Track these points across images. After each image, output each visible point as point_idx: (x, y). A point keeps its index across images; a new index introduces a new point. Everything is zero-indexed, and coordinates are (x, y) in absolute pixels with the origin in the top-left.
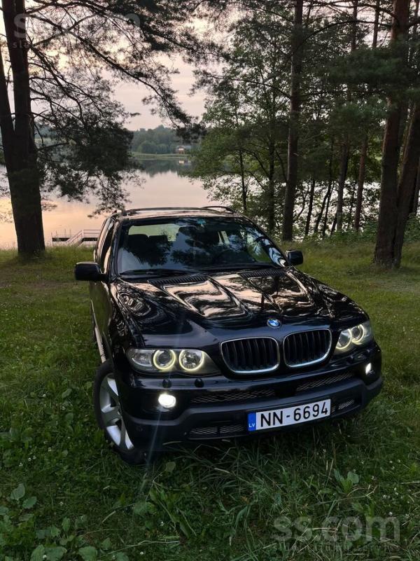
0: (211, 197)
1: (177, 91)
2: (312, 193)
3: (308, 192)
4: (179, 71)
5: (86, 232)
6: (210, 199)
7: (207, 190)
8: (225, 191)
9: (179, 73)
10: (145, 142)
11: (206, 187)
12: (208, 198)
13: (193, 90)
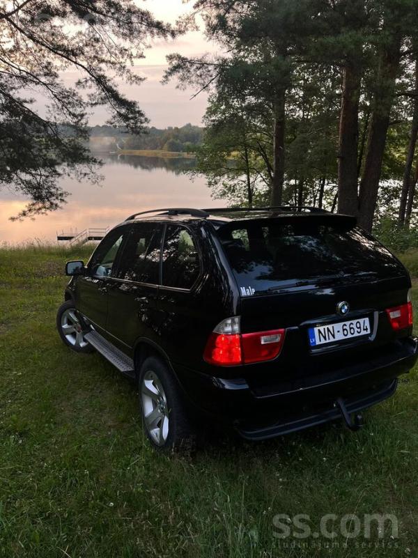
0: (215, 195)
1: (144, 79)
2: (321, 191)
3: (318, 190)
4: (144, 55)
5: (91, 231)
6: (213, 198)
7: (212, 188)
8: (232, 190)
9: (145, 57)
10: (171, 140)
11: (210, 184)
12: (212, 196)
13: (166, 77)
